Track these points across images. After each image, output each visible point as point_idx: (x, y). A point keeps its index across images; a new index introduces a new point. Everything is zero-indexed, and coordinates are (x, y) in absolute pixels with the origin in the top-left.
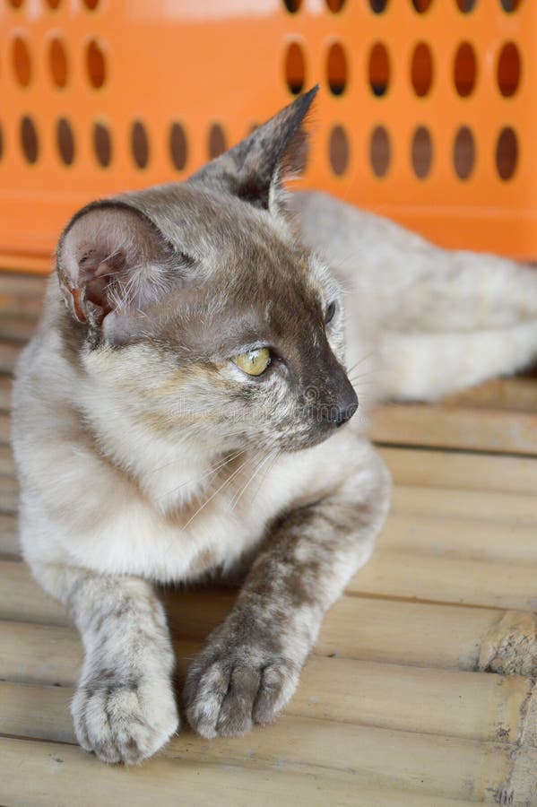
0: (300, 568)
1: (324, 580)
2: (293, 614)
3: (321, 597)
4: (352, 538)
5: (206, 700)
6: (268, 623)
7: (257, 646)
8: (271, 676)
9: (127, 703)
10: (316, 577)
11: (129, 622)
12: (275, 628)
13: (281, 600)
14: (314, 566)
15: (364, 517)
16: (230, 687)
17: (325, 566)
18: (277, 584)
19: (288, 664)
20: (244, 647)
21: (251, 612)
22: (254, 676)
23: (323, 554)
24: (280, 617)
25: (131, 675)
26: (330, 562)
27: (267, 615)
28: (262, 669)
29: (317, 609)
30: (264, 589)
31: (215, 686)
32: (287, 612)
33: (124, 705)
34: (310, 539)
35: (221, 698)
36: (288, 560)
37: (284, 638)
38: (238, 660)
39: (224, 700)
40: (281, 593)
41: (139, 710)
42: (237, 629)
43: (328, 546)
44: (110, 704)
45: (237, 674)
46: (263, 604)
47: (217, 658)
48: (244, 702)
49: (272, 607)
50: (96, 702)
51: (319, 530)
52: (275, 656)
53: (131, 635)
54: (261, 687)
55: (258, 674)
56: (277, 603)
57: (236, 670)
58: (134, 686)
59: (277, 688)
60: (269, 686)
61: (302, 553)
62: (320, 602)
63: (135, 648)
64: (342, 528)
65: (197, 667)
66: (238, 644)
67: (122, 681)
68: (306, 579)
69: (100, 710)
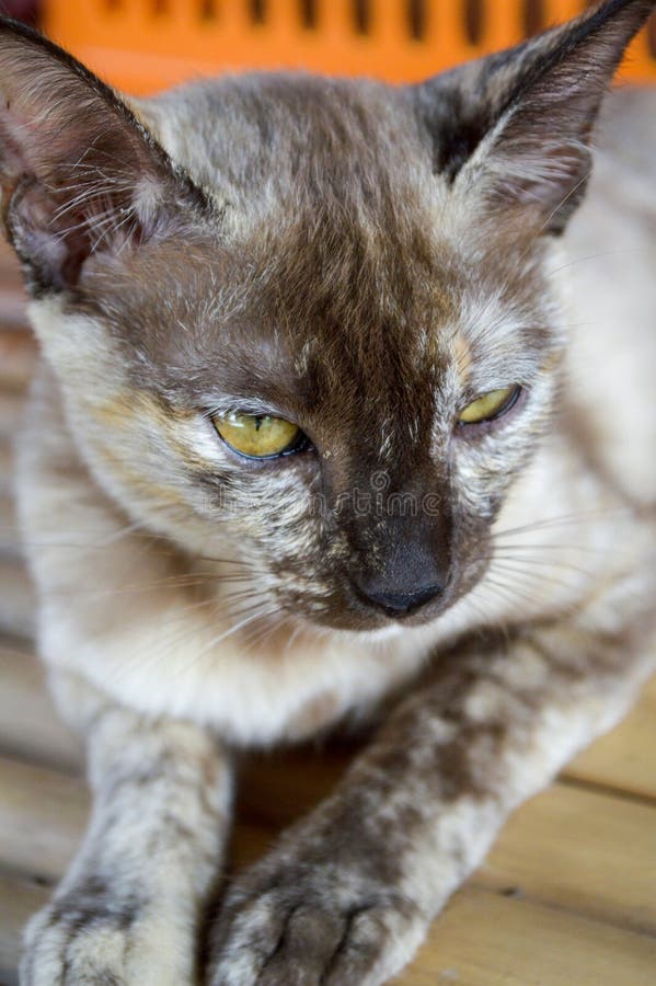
0: (469, 731)
1: (511, 758)
2: (437, 816)
3: (502, 789)
4: (582, 688)
5: (235, 960)
6: (386, 826)
7: (355, 866)
8: (365, 928)
9: (102, 950)
10: (496, 751)
11: (155, 799)
12: (398, 836)
13: (421, 787)
14: (496, 730)
15: (613, 656)
16: (282, 943)
17: (517, 733)
18: (421, 756)
19: (407, 909)
20: (330, 867)
21: (359, 802)
22: (331, 926)
23: (518, 709)
24: (412, 819)
25: (131, 897)
26: (529, 727)
27: (388, 811)
28: (351, 914)
29: (489, 809)
30: (397, 763)
31: (256, 937)
32: (427, 810)
33: (95, 953)
34: (498, 681)
35: (261, 961)
36: (453, 715)
37: (410, 859)
38: (311, 892)
39: (265, 965)
40: (424, 774)
41: (120, 966)
42: (327, 832)
43: (531, 700)
44: (74, 946)
45: (300, 920)
46: (386, 790)
47: (276, 882)
48: (302, 974)
49: (401, 797)
50: (54, 937)
51: (522, 668)
52: (384, 891)
53: (152, 822)
54: (341, 948)
55: (340, 923)
56: (415, 792)
57: (298, 913)
58: (126, 920)
59: (372, 953)
60: (357, 947)
61: (479, 705)
62: (496, 797)
63: (152, 847)
64: (565, 671)
65: (238, 892)
66: (322, 861)
67: (111, 907)
68: (478, 752)
69: (53, 955)
